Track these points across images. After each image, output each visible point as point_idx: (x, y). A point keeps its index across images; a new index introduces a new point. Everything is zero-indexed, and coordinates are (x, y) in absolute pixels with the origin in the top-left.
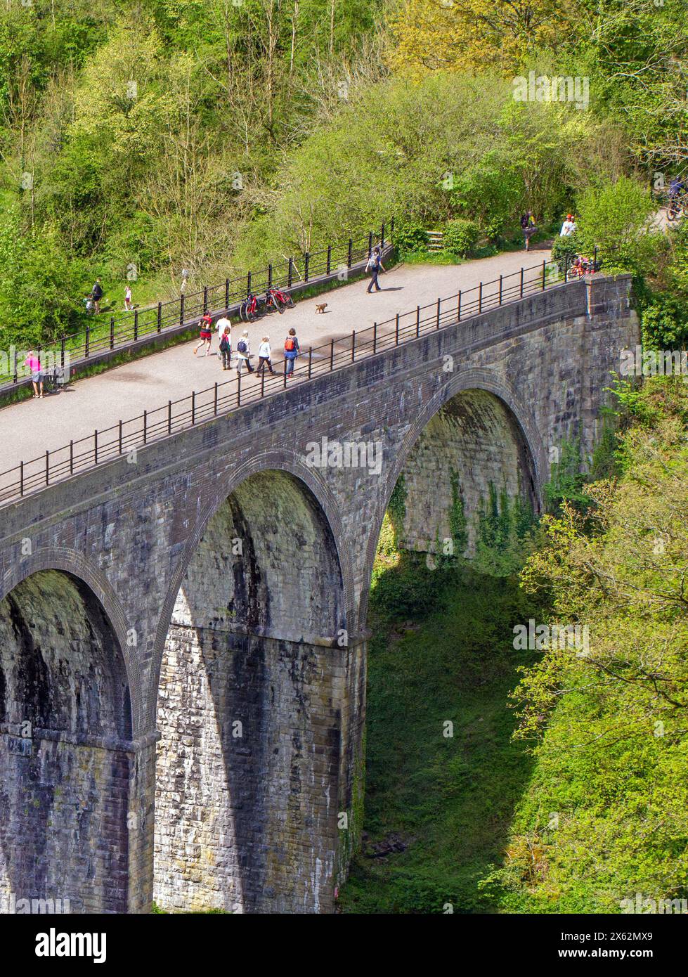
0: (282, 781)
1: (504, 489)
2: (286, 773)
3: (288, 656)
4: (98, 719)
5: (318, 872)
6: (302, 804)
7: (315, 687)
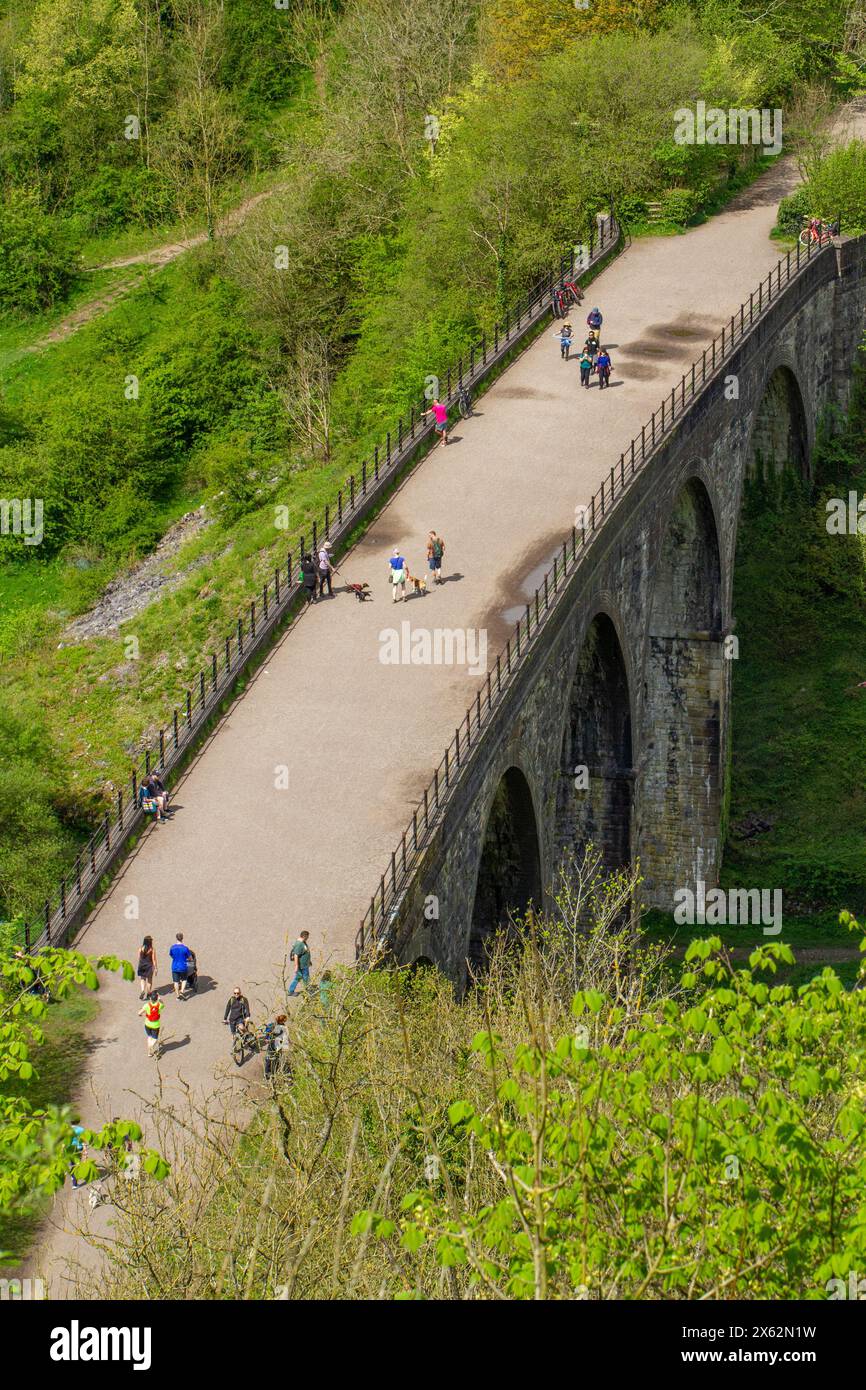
0: (658, 775)
1: (772, 457)
2: (663, 767)
3: (661, 651)
4: (596, 749)
5: (700, 861)
6: (681, 796)
7: (691, 680)
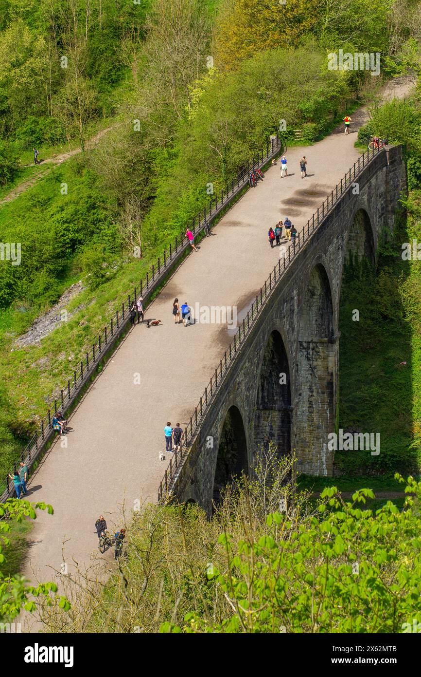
0: (304, 409)
1: (357, 253)
2: (306, 405)
3: (305, 349)
5: (325, 450)
6: (315, 419)
7: (319, 362)
